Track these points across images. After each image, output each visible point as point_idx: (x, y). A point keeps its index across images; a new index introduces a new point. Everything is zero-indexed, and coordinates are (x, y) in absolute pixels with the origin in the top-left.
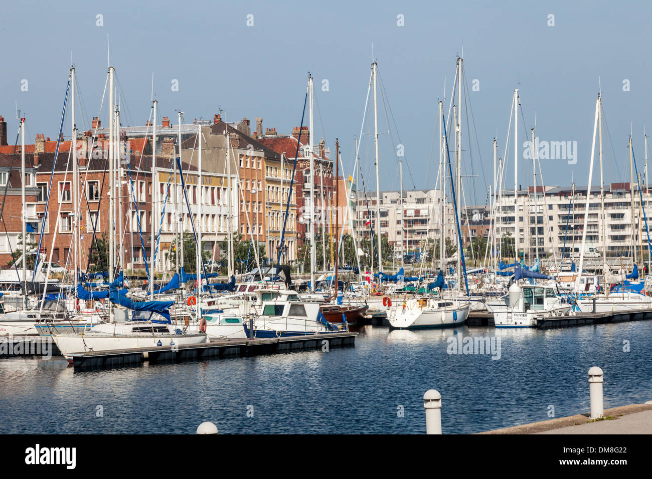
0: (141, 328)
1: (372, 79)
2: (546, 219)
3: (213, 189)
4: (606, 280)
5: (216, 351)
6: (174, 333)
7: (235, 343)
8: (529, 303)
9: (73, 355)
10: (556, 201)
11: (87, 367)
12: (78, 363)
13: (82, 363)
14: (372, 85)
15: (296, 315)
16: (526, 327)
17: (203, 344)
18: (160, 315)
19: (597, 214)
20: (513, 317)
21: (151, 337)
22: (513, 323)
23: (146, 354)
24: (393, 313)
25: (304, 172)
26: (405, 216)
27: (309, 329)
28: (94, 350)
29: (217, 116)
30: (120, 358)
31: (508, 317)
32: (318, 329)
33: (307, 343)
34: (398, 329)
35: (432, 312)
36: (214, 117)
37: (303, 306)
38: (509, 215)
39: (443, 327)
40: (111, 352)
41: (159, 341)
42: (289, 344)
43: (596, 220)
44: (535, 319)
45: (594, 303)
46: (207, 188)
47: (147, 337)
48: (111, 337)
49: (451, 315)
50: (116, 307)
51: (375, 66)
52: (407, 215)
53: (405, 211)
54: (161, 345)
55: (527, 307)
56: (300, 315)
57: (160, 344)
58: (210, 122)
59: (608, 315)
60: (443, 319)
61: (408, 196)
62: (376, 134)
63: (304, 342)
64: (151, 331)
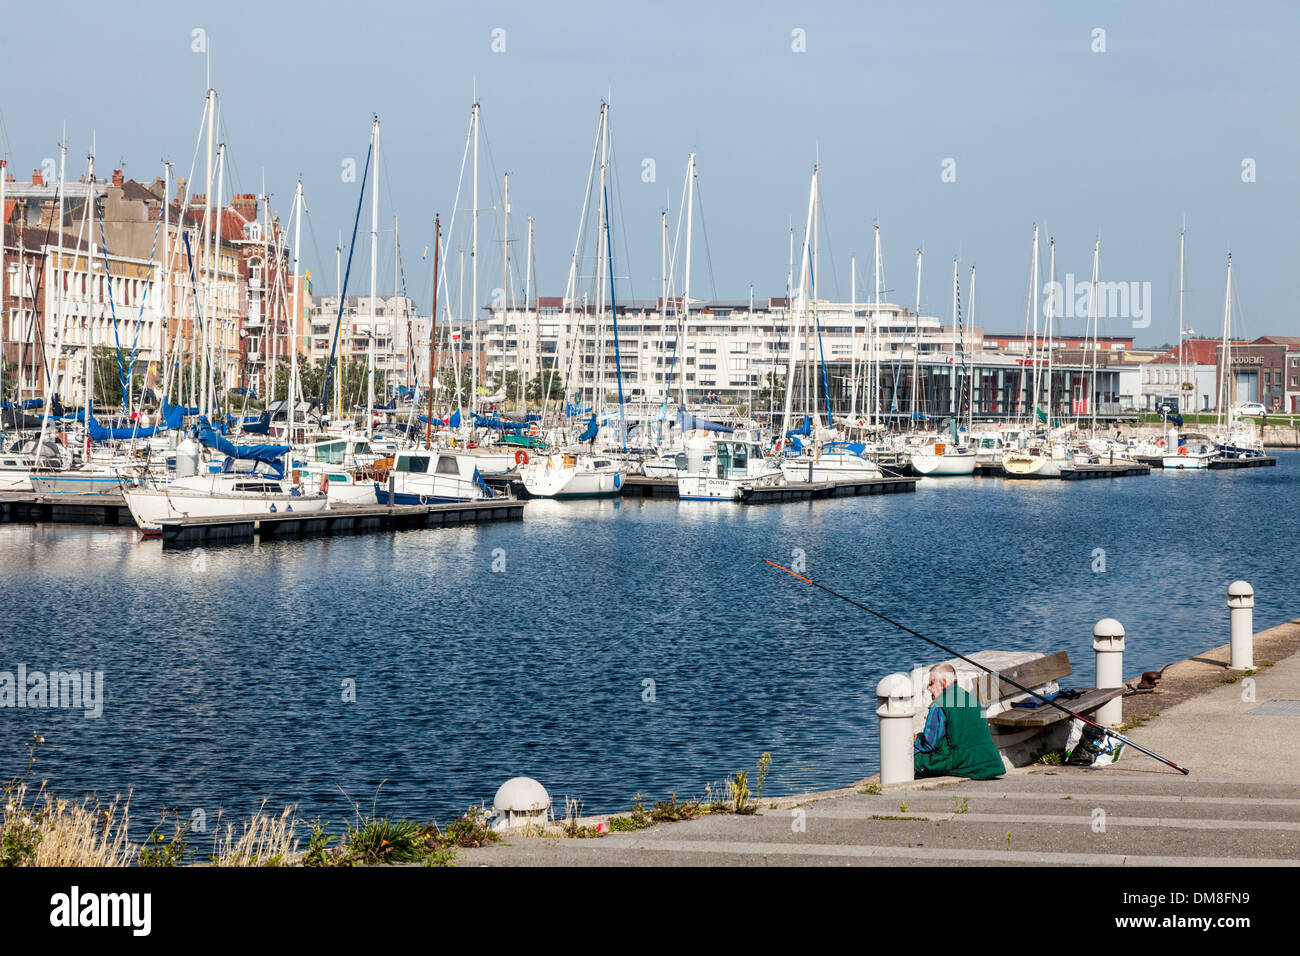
0: (246, 485)
1: (473, 128)
2: (561, 345)
3: (127, 281)
4: (817, 435)
5: (350, 523)
6: (289, 493)
7: (375, 512)
8: (723, 466)
9: (163, 522)
10: (577, 319)
11: (186, 541)
12: (171, 534)
13: (176, 536)
14: (472, 136)
15: (444, 472)
16: (727, 500)
17: (322, 512)
18: (269, 466)
19: (637, 342)
20: (708, 485)
21: (262, 499)
22: (707, 494)
23: (257, 524)
24: (531, 475)
25: (249, 262)
26: (355, 333)
27: (462, 494)
28: (189, 515)
29: (117, 172)
30: (228, 529)
31: (700, 485)
32: (474, 494)
33: (464, 514)
34: (538, 497)
35: (586, 474)
36: (113, 174)
37: (455, 459)
38: (509, 338)
39: (600, 496)
40: (218, 518)
41: (273, 506)
42: (441, 515)
43: (634, 349)
44: (739, 488)
45: (811, 469)
46: (119, 279)
47: (257, 498)
48: (207, 497)
49: (611, 479)
50: (209, 453)
51: (476, 110)
52: (358, 332)
53: (355, 327)
54: (275, 511)
55: (721, 472)
56: (451, 473)
57: (273, 509)
58: (106, 181)
59: (830, 486)
60: (602, 485)
61: (360, 305)
62: (475, 210)
63: (461, 512)
64: (262, 490)
